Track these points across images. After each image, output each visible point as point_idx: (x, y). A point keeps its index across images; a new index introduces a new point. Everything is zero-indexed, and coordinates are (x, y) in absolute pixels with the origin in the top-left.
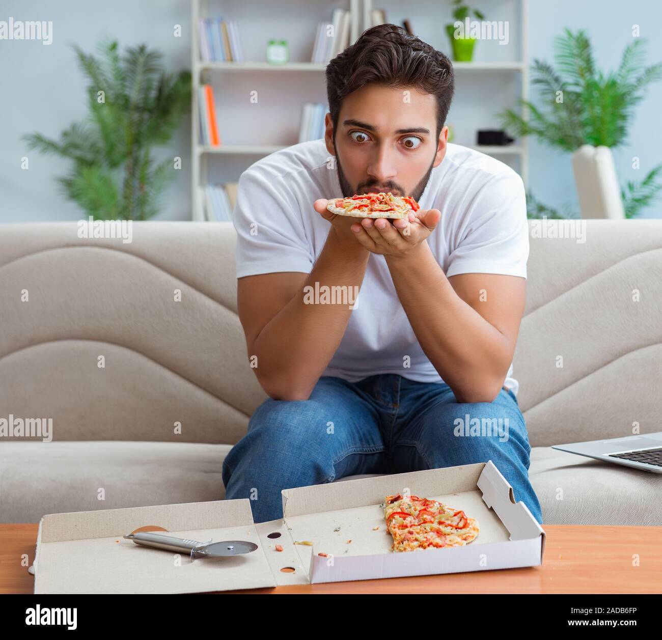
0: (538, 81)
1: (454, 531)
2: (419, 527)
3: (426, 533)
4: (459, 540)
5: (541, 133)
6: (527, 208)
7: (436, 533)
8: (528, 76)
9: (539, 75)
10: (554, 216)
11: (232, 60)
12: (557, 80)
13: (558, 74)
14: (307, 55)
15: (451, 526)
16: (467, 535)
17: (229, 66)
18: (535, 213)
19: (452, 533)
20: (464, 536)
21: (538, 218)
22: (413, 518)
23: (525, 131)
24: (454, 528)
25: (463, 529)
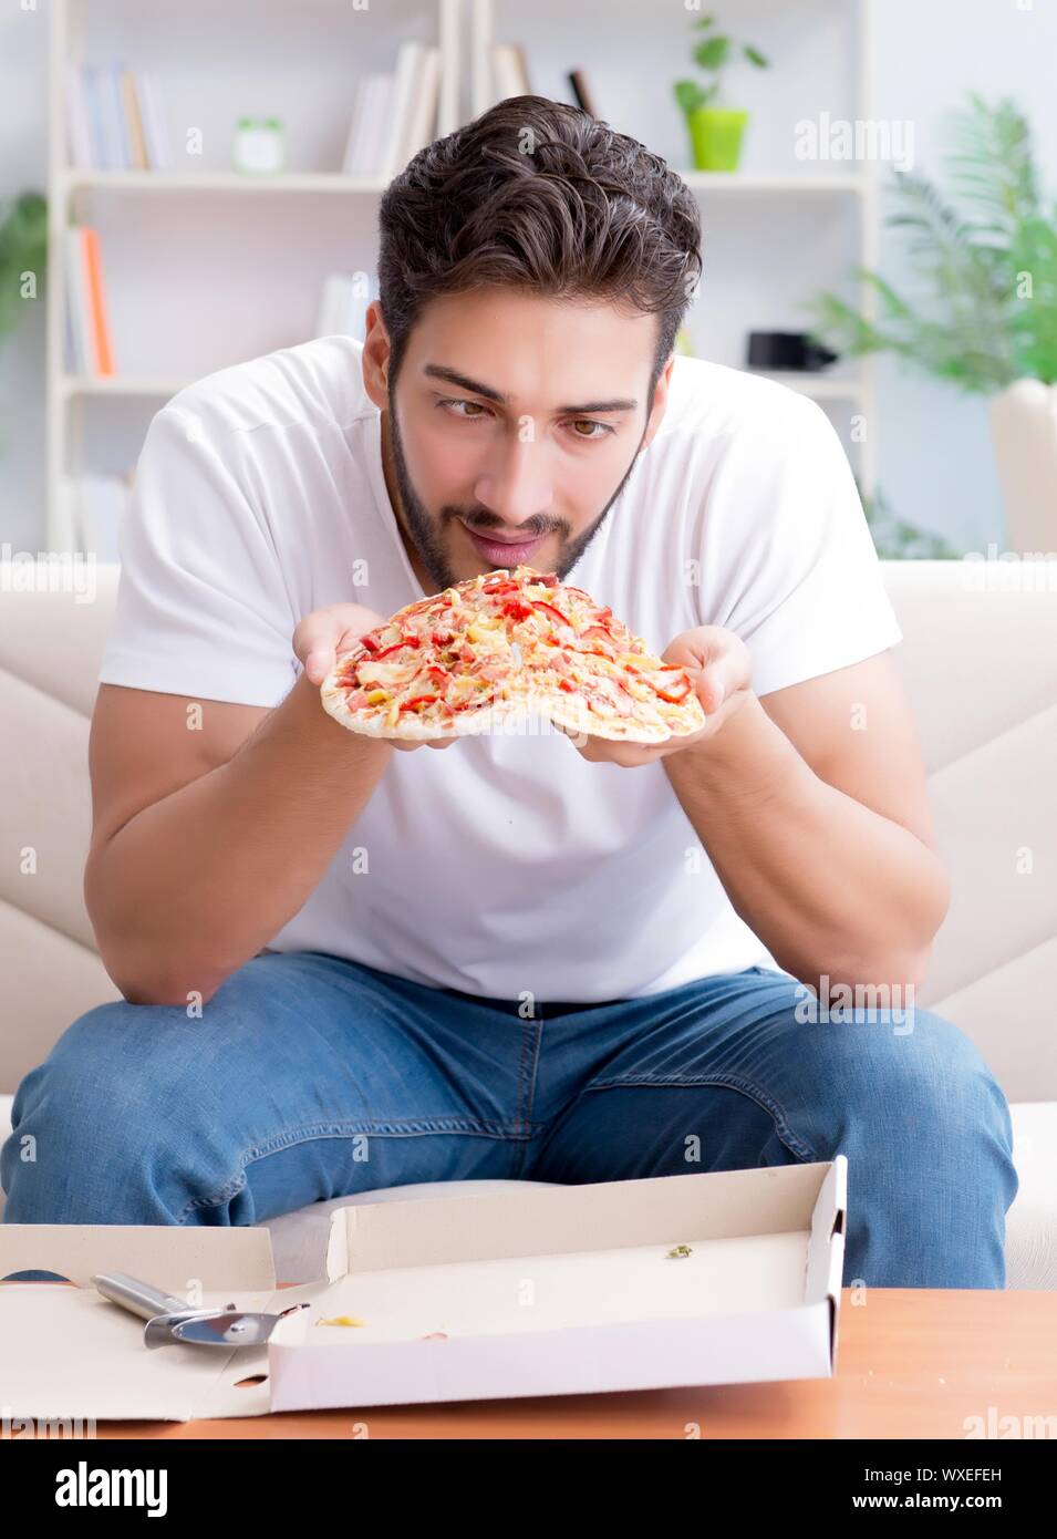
0: (902, 221)
1: (653, 698)
2: (583, 656)
3: (595, 674)
4: (660, 720)
5: (905, 349)
6: (871, 533)
7: (617, 685)
8: (875, 209)
9: (903, 206)
10: (940, 551)
11: (147, 165)
12: (947, 217)
13: (948, 201)
14: (333, 155)
15: (650, 686)
16: (678, 719)
17: (138, 180)
18: (892, 545)
19: (647, 701)
20: (671, 720)
21: (898, 556)
22: (572, 633)
23: (866, 342)
24: (655, 694)
25: (672, 705)
